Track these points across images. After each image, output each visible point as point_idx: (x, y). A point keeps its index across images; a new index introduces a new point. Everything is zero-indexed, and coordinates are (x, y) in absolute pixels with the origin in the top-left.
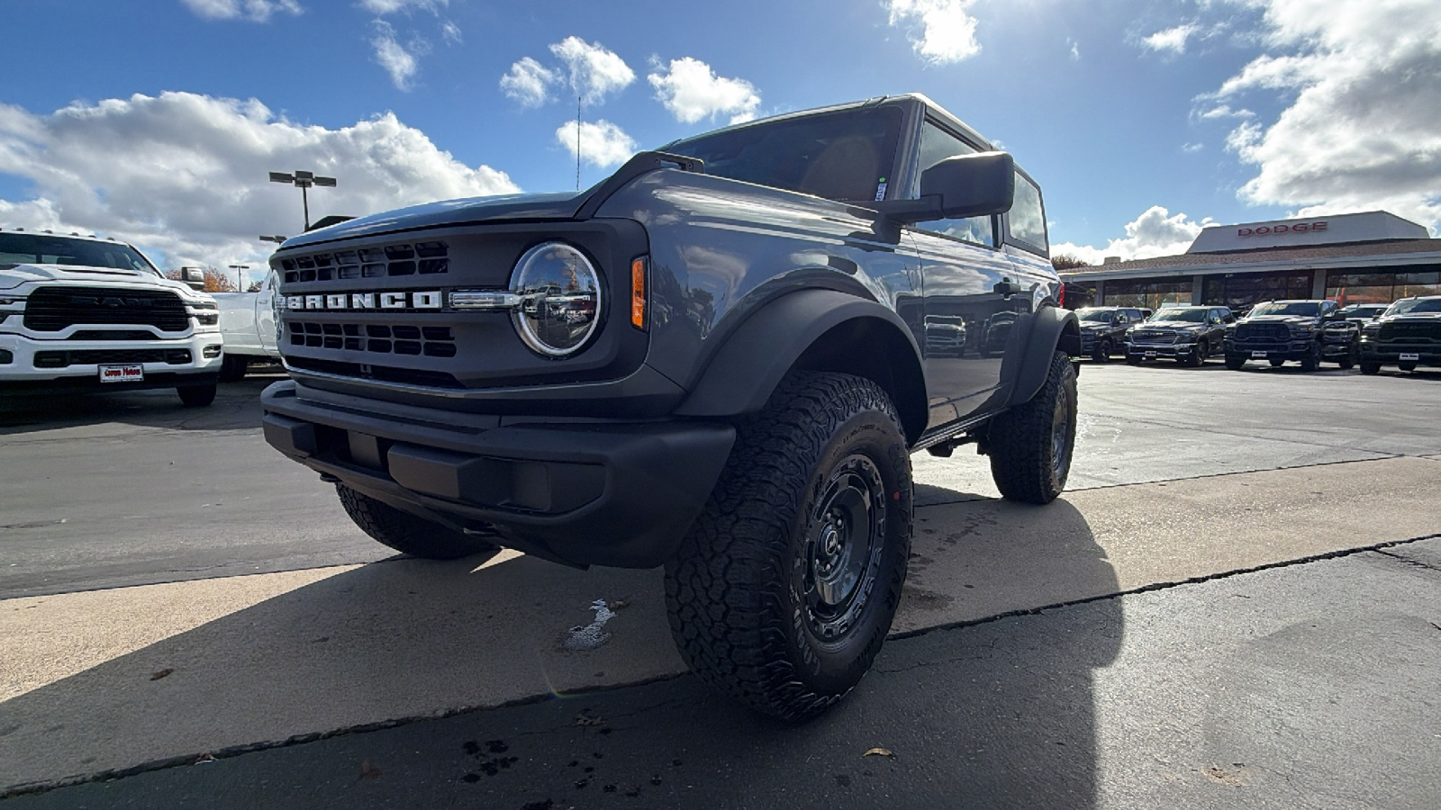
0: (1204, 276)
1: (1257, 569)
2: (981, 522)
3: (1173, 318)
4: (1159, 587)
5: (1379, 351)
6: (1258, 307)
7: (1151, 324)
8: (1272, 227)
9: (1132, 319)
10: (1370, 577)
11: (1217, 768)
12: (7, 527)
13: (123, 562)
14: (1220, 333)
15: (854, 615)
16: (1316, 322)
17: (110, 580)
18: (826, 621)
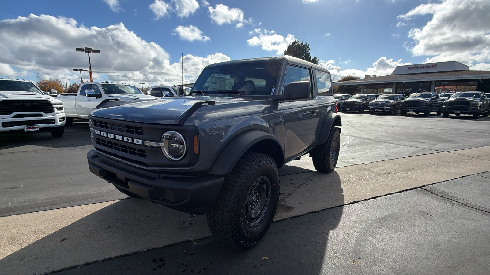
0: (396, 83)
1: (385, 195)
2: (308, 180)
3: (385, 98)
4: (354, 202)
5: (448, 110)
6: (412, 95)
7: (378, 100)
8: (419, 66)
9: (372, 98)
10: (416, 197)
11: (354, 260)
12: (5, 189)
13: (44, 201)
14: (399, 103)
15: (261, 219)
16: (430, 100)
17: (42, 208)
18: (252, 222)
